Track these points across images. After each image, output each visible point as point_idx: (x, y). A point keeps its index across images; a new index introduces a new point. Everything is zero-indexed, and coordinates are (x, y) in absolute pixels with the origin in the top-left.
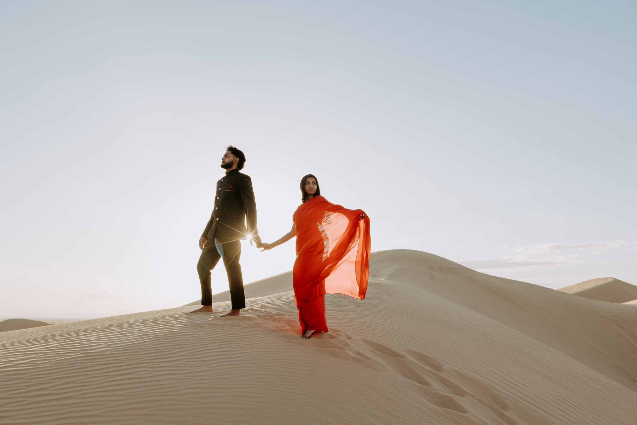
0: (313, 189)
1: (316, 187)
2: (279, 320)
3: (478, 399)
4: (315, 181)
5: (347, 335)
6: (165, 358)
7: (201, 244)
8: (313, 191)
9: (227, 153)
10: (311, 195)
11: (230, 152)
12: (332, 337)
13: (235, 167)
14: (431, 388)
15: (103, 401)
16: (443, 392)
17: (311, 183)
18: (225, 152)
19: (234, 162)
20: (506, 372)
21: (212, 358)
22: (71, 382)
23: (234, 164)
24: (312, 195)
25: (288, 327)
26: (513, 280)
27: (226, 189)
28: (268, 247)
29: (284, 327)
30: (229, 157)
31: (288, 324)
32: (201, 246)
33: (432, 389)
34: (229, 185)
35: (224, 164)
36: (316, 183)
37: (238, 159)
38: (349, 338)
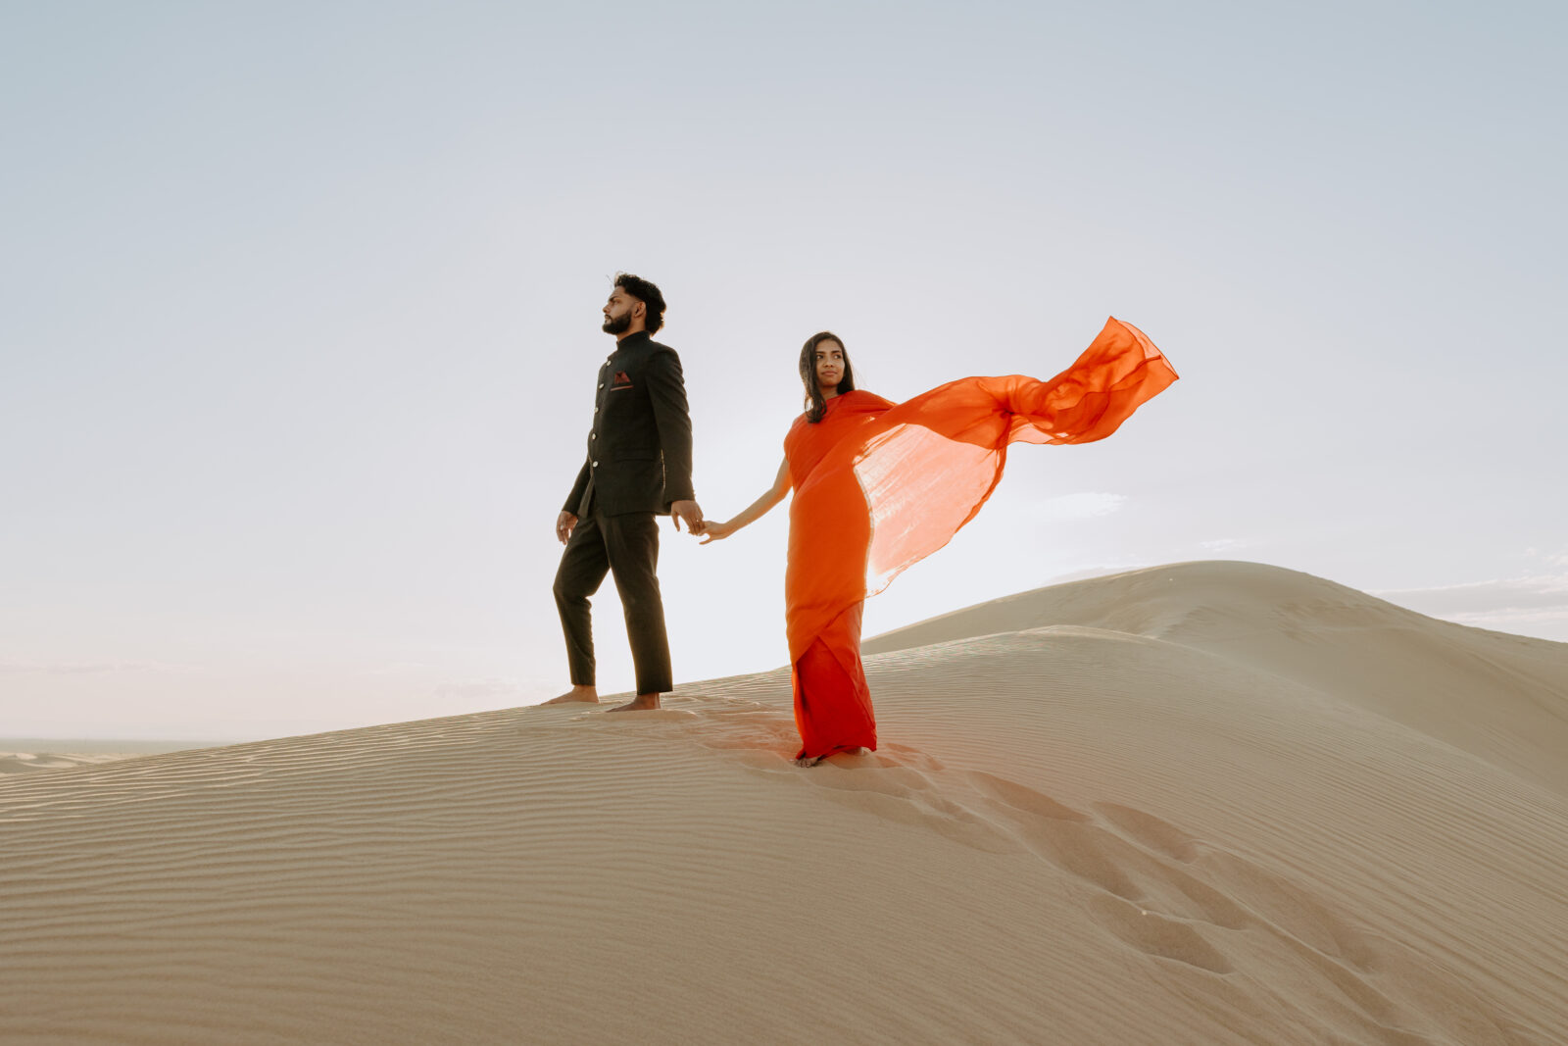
0: (834, 369)
1: (842, 365)
2: (755, 722)
3: (1285, 939)
4: (838, 348)
5: (931, 760)
6: (391, 805)
7: (562, 528)
8: (836, 376)
9: (614, 293)
10: (829, 386)
11: (621, 289)
12: (886, 763)
13: (637, 326)
14: (1140, 902)
15: (160, 902)
16: (1174, 913)
17: (828, 355)
18: (608, 289)
19: (633, 314)
20: (1400, 868)
21: (515, 808)
22: (110, 855)
23: (632, 318)
24: (835, 389)
25: (773, 740)
26: (1532, 639)
27: (614, 386)
28: (720, 532)
29: (760, 738)
30: (619, 302)
31: (776, 731)
32: (562, 534)
33: (1139, 905)
34: (620, 375)
35: (609, 322)
36: (842, 356)
37: (644, 305)
38: (935, 767)
